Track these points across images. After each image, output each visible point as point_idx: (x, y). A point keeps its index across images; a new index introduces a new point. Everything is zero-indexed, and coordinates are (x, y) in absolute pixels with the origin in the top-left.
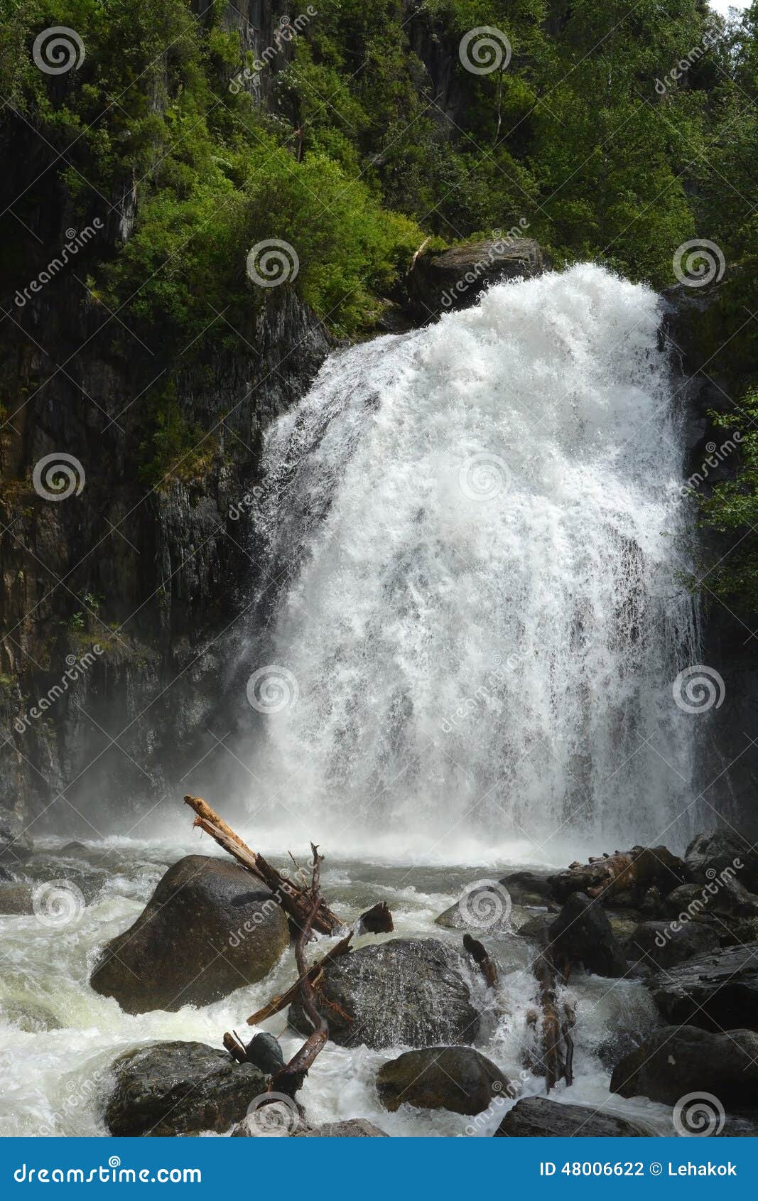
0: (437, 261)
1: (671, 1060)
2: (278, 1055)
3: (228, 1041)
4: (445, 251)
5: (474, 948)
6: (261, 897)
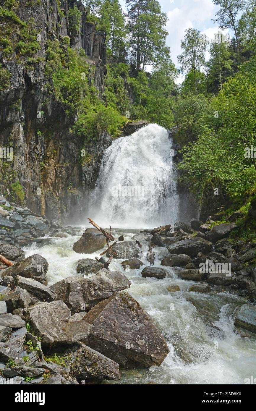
0: (130, 124)
1: (171, 259)
2: (105, 261)
3: (96, 258)
4: (132, 122)
5: (138, 243)
6: (101, 235)
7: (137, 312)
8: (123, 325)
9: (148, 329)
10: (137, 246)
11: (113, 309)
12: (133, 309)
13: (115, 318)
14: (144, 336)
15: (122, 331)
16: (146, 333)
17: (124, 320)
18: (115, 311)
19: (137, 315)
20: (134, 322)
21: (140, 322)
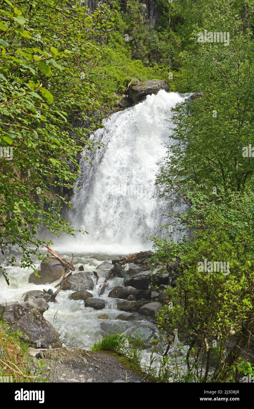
1: (116, 291)
2: (52, 292)
3: (44, 290)
4: (136, 84)
5: (95, 273)
6: (59, 265)
7: (42, 322)
8: (32, 329)
9: (48, 332)
10: (93, 277)
11: (26, 319)
12: (39, 320)
13: (27, 325)
14: (44, 336)
15: (30, 333)
16: (46, 335)
17: (33, 326)
18: (27, 320)
19: (42, 324)
20: (39, 328)
21: (43, 328)
